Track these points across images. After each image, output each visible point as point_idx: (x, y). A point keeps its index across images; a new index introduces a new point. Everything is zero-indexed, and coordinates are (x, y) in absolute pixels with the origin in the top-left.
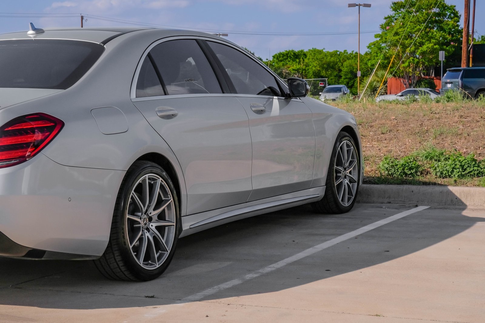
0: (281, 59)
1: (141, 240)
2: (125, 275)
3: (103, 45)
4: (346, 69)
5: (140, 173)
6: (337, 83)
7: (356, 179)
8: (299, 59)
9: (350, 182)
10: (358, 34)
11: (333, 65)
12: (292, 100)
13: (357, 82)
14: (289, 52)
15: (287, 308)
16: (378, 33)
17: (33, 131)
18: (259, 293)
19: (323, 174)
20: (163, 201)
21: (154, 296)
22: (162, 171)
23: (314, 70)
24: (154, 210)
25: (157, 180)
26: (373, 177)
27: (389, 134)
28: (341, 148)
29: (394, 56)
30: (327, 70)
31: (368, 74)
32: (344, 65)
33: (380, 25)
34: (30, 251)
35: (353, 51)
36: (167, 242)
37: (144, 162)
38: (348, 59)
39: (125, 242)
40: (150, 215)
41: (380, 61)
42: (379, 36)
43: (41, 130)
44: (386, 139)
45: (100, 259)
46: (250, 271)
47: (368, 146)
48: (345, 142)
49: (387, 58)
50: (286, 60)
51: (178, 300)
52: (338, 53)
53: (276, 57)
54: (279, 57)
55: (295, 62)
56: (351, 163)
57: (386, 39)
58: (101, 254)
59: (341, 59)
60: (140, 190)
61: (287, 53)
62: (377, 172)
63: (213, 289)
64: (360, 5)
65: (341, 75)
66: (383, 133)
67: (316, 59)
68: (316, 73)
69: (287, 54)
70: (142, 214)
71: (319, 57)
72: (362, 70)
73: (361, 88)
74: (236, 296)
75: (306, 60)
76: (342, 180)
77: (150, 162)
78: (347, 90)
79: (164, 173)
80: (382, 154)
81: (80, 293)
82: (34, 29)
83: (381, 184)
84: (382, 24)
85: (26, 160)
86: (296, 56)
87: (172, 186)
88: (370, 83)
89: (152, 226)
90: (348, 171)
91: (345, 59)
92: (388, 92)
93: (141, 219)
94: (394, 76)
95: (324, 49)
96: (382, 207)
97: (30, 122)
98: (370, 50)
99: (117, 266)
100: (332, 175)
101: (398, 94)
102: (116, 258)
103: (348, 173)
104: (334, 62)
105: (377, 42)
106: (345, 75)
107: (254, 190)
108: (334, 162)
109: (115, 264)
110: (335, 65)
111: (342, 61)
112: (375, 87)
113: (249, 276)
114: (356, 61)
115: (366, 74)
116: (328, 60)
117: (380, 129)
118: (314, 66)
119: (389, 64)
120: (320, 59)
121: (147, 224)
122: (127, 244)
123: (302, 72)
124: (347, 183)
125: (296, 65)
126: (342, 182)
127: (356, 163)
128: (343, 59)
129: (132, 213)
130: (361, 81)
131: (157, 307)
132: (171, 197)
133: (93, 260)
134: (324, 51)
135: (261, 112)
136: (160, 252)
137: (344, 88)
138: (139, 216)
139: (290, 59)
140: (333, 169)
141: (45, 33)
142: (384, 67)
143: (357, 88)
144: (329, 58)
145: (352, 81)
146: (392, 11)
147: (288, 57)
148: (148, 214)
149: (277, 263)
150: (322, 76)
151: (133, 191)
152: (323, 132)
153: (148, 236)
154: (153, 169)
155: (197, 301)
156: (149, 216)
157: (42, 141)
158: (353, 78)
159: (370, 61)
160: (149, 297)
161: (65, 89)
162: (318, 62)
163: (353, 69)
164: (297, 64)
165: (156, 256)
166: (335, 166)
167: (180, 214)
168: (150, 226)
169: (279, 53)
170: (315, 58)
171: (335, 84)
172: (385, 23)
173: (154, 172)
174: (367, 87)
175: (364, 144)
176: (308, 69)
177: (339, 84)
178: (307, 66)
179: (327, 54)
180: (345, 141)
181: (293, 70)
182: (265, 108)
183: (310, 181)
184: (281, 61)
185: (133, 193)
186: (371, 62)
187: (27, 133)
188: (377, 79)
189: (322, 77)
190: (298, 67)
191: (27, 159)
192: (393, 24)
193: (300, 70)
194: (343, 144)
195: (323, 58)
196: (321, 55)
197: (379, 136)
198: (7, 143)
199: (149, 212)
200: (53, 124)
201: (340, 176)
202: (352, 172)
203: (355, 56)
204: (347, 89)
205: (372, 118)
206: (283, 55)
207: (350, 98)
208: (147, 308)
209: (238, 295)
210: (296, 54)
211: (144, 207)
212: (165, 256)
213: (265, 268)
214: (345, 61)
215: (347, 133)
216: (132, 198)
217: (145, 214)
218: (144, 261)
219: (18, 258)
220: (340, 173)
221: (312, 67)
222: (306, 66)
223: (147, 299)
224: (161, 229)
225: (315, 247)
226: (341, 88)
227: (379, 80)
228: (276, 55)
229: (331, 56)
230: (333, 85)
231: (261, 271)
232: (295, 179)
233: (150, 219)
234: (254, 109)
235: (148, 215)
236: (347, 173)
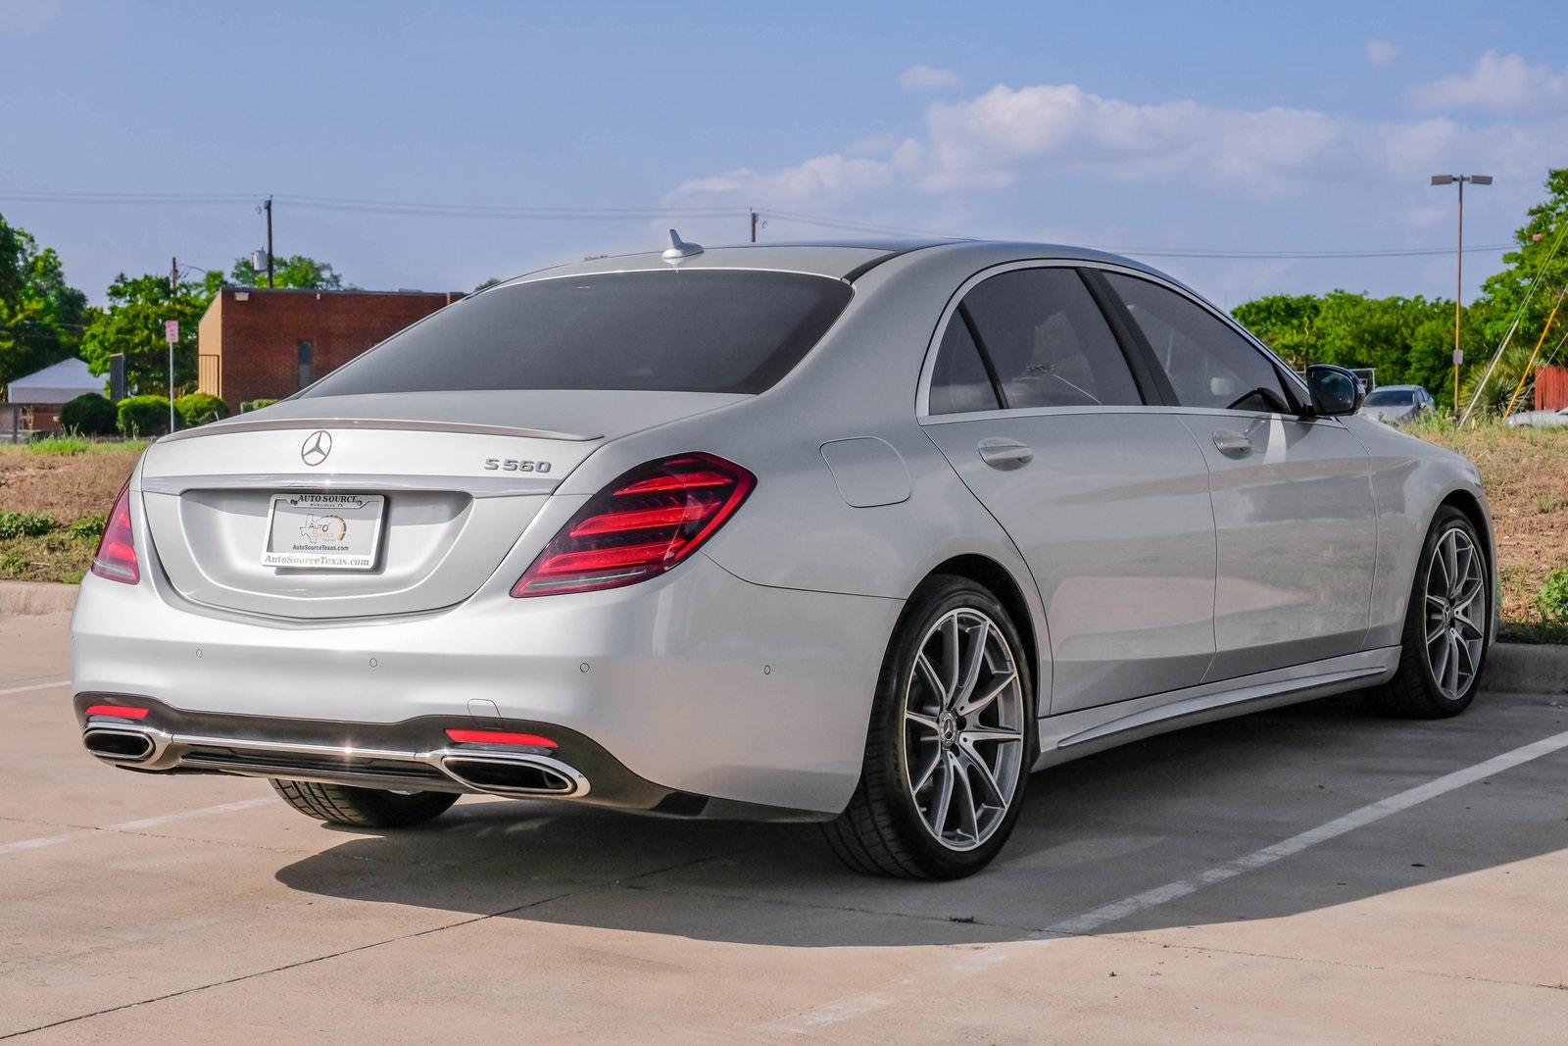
0: (1251, 318)
1: (938, 774)
2: (897, 862)
3: (849, 283)
4: (1422, 344)
5: (938, 607)
6: (1397, 381)
7: (1481, 630)
8: (1301, 317)
9: (1465, 635)
10: (1458, 254)
11: (1387, 334)
12: (1319, 422)
13: (1454, 376)
14: (1273, 302)
15: (1320, 961)
16: (1512, 251)
17: (680, 497)
18: (1242, 918)
19: (1395, 613)
20: (993, 677)
21: (972, 918)
22: (994, 603)
23: (1340, 348)
24: (972, 699)
25: (980, 624)
26: (1523, 625)
27: (1561, 512)
28: (1443, 548)
29: (1554, 311)
30: (1371, 346)
31: (1481, 356)
32: (1416, 333)
33: (1517, 232)
34: (668, 796)
35: (1439, 299)
36: (1001, 781)
37: (949, 576)
38: (1429, 317)
39: (899, 781)
40: (961, 713)
41: (1519, 323)
42: (1514, 256)
43: (701, 494)
44: (1552, 527)
45: (836, 822)
46: (1213, 862)
47: (1507, 543)
48: (1452, 532)
49: (1536, 317)
50: (1265, 322)
51: (1033, 930)
52: (1401, 303)
53: (1239, 313)
54: (1247, 314)
55: (1289, 327)
56: (1468, 586)
57: (1533, 267)
58: (840, 809)
59: (1411, 318)
60: (937, 649)
61: (1268, 303)
62: (1532, 611)
63: (1122, 904)
64: (1463, 179)
65: (1409, 360)
66: (1543, 511)
67: (1343, 319)
68: (1343, 355)
69: (1268, 308)
70: (941, 710)
71: (1352, 312)
72: (1465, 346)
73: (1465, 392)
74: (1183, 925)
75: (1318, 322)
76: (1443, 631)
77: (961, 579)
78: (1426, 398)
79: (998, 608)
80: (1544, 566)
81: (787, 904)
82: (679, 245)
83: (1544, 643)
84: (1523, 229)
85: (662, 572)
86: (1290, 311)
87: (1016, 639)
88: (1490, 381)
89: (965, 740)
90: (1460, 609)
91: (1421, 317)
92: (1537, 403)
93: (938, 722)
94: (1554, 362)
95: (1366, 293)
96: (1547, 704)
97: (676, 476)
98: (1489, 296)
99: (878, 840)
100: (1418, 617)
101: (1563, 408)
102: (877, 819)
103: (1460, 612)
104: (1389, 327)
105: (1510, 274)
106: (1420, 360)
107: (1220, 653)
108: (1424, 583)
109: (874, 834)
110: (1393, 336)
111: (1412, 324)
112: (1500, 391)
113: (1212, 875)
114: (1449, 324)
115: (1478, 355)
116: (1375, 321)
117: (1535, 500)
118: (1339, 336)
119: (1542, 332)
120: (1353, 317)
121: (954, 734)
122: (904, 783)
123: (1307, 353)
124: (1457, 639)
125: (1292, 335)
126: (1443, 636)
127: (1480, 587)
128: (1415, 319)
129: (918, 706)
130: (1464, 375)
131: (982, 948)
132: (1012, 667)
133: (820, 824)
134: (1365, 297)
135: (1238, 453)
136: (985, 807)
137: (1419, 393)
138: (935, 716)
139: (1276, 318)
140: (1421, 604)
141: (703, 255)
142: (1525, 339)
143: (1451, 393)
144: (1378, 315)
145: (1438, 376)
146: (1550, 193)
147: (1269, 313)
148: (955, 710)
149: (1281, 844)
150: (1359, 362)
151: (920, 652)
152: (1399, 507)
153: (954, 767)
154: (971, 597)
155: (1083, 935)
156: (957, 715)
157: (704, 522)
158: (1441, 369)
159: (1488, 325)
160: (960, 921)
161: (757, 392)
162: (1349, 326)
163: (1442, 345)
164: (1295, 331)
165: (975, 817)
166: (1427, 596)
167: (1035, 711)
168: (961, 740)
169: (1247, 302)
170: (1341, 315)
171: (1392, 384)
172: (1531, 225)
173: (972, 603)
174: (1482, 392)
175: (1499, 538)
176: (1323, 345)
177: (1402, 382)
178: (1321, 336)
179: (1372, 307)
180: (1454, 530)
181: (1285, 346)
182: (1250, 442)
183: (1361, 633)
184: (1253, 324)
185: (920, 656)
186: (1490, 328)
187: (668, 503)
188: (1507, 370)
189: (1360, 365)
190: (1297, 339)
191: (666, 568)
192: (1552, 228)
193: (1303, 346)
194: (1448, 537)
195: (1362, 316)
196: (1358, 309)
197: (1533, 519)
198: (620, 527)
199: (957, 706)
200: (730, 481)
201: (1439, 621)
202: (1470, 610)
203: (1448, 310)
204: (1426, 396)
205: (1512, 471)
206: (1259, 309)
207: (1448, 419)
208: (957, 948)
209: (1188, 924)
210: (1294, 306)
211: (947, 692)
212: (996, 816)
213: (1253, 855)
214: (1421, 323)
215: (1459, 508)
216: (918, 669)
217: (949, 709)
218: (944, 830)
219: (641, 813)
220: (1440, 612)
221: (1334, 339)
222: (1318, 338)
223: (957, 924)
224: (986, 748)
225: (1379, 803)
226: (1411, 393)
227: (1513, 372)
228: (1240, 308)
229: (1385, 311)
230: (1387, 385)
231: (1241, 861)
232: (1317, 628)
233: (961, 723)
234: (1221, 445)
235: (955, 713)
236: (1457, 613)
